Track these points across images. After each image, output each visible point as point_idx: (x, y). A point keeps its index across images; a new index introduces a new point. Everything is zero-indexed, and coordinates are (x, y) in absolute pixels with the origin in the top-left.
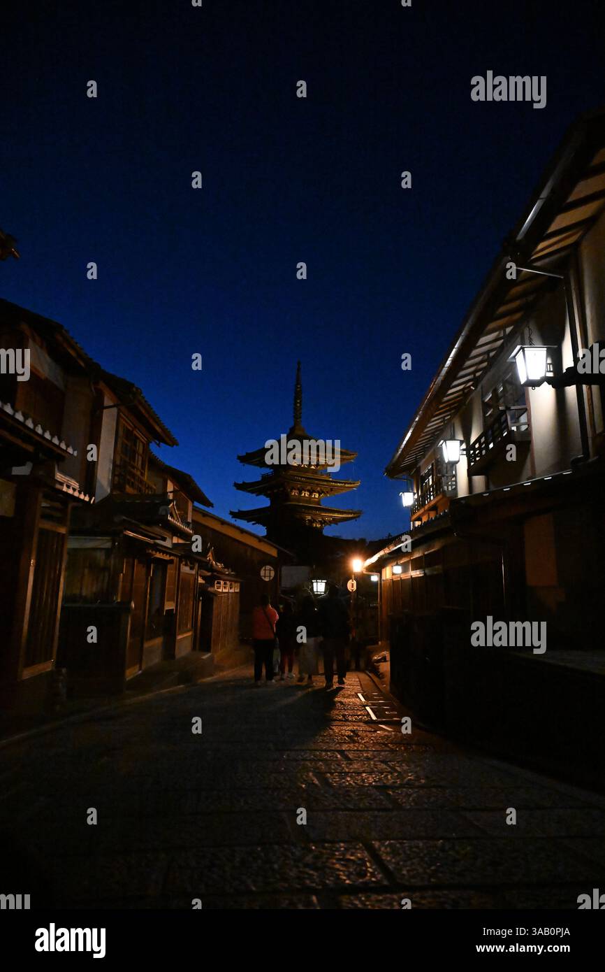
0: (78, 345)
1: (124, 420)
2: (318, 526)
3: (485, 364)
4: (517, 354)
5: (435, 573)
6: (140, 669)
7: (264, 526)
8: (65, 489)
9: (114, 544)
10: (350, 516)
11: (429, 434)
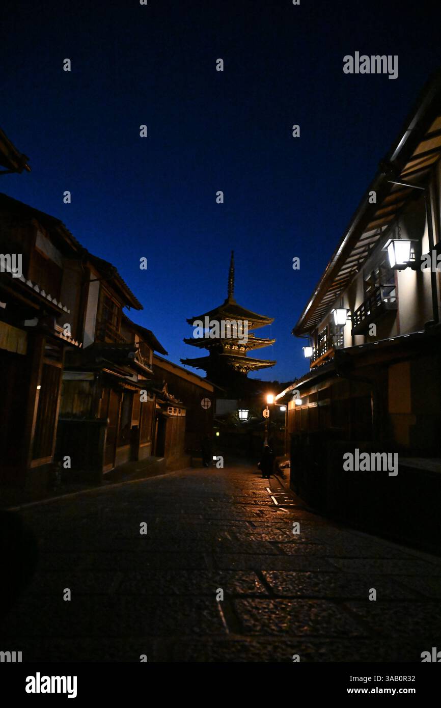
0: (73, 236)
1: (105, 290)
2: (244, 371)
3: (366, 253)
4: (389, 244)
5: (325, 404)
6: (113, 467)
7: (205, 370)
8: (61, 336)
9: (95, 377)
10: (267, 364)
11: (325, 304)
